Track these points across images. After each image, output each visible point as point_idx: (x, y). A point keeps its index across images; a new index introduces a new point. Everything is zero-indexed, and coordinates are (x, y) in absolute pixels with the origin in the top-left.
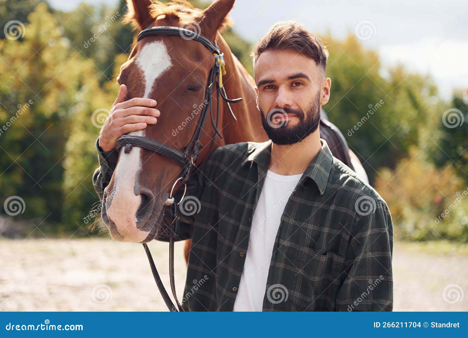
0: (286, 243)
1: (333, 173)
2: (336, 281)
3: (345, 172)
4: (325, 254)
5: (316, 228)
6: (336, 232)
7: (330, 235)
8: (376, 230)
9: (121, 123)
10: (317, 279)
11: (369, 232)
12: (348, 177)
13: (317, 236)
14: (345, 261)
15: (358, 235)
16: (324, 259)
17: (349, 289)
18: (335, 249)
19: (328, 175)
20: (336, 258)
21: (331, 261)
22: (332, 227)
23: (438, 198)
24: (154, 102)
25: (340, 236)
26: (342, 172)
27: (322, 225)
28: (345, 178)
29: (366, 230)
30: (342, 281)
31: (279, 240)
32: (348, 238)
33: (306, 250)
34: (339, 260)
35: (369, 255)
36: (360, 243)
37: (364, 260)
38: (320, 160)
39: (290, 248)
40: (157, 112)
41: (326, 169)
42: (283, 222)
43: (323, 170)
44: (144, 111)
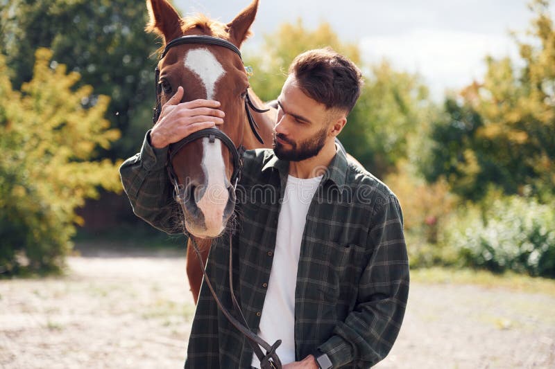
0: (313, 240)
1: (348, 174)
2: (359, 269)
3: (359, 172)
4: (348, 247)
5: (339, 224)
6: (356, 226)
7: (351, 229)
8: (391, 221)
9: (189, 122)
10: (342, 269)
11: (385, 224)
12: (363, 176)
13: (340, 231)
14: (366, 249)
15: (376, 227)
16: (348, 251)
17: (370, 274)
18: (357, 241)
19: (345, 176)
20: (358, 249)
21: (353, 251)
22: (353, 222)
23: (430, 218)
24: (218, 104)
25: (360, 230)
26: (357, 173)
27: (344, 221)
28: (361, 178)
29: (383, 222)
30: (364, 269)
31: (305, 238)
32: (367, 230)
33: (331, 244)
34: (360, 250)
35: (386, 243)
36: (378, 233)
37: (382, 248)
38: (337, 162)
39: (316, 243)
40: (222, 113)
41: (343, 170)
42: (308, 221)
43: (340, 172)
44: (212, 112)
